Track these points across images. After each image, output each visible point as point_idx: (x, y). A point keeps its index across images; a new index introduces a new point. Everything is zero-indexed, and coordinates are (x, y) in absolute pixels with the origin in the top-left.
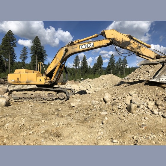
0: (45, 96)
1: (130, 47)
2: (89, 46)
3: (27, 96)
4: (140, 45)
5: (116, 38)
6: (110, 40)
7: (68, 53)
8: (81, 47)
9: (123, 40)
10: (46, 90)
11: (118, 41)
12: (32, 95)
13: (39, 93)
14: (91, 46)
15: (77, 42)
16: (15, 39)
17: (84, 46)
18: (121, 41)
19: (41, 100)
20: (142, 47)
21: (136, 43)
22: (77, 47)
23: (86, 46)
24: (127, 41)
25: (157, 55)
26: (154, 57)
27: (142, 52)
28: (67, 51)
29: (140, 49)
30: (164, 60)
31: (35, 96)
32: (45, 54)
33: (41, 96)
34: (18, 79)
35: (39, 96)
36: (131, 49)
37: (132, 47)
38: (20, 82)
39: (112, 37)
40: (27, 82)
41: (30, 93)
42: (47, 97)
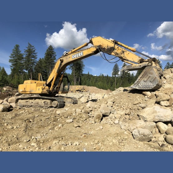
0: (41, 104)
1: (114, 53)
2: (79, 55)
3: (29, 104)
4: (123, 50)
5: (102, 45)
6: (96, 48)
7: (63, 64)
8: (73, 57)
9: (108, 46)
10: (43, 99)
11: (103, 47)
12: (32, 103)
13: (37, 101)
14: (81, 55)
15: (71, 52)
16: (55, 53)
17: (75, 56)
18: (106, 48)
19: (39, 107)
20: (126, 52)
21: (120, 48)
22: (70, 57)
23: (77, 55)
24: (112, 47)
25: (140, 59)
26: (138, 61)
27: (125, 57)
28: (62, 61)
29: (124, 54)
30: (146, 64)
31: (34, 104)
32: (83, 65)
33: (38, 104)
34: (25, 89)
35: (37, 104)
36: (116, 55)
37: (116, 53)
38: (26, 91)
39: (98, 44)
40: (30, 92)
41: (31, 101)
42: (43, 105)
